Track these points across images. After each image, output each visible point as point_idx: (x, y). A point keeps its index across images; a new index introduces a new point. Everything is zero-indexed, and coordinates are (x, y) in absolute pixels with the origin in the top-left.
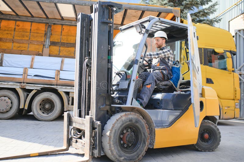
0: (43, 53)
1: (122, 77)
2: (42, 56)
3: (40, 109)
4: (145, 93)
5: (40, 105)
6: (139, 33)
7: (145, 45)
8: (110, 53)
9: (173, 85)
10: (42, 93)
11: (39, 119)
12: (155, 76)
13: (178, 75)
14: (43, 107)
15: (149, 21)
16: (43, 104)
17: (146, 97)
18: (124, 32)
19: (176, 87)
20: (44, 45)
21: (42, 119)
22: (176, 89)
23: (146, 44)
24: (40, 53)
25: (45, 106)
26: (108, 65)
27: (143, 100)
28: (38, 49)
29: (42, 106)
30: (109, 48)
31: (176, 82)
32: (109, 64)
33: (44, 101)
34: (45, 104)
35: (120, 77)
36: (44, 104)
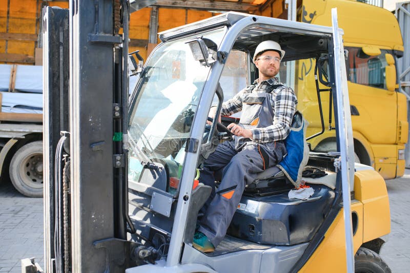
0: (35, 56)
1: (157, 177)
2: (34, 64)
3: (28, 174)
4: (220, 214)
5: (28, 165)
6: (201, 61)
7: (217, 92)
8: (120, 124)
9: (288, 176)
10: (29, 144)
11: (25, 194)
12: (246, 166)
13: (299, 152)
14: (32, 169)
15: (229, 26)
16: (32, 164)
17: (220, 224)
18: (169, 45)
19: (295, 180)
20: (36, 42)
21: (31, 193)
22: (294, 184)
23: (220, 91)
24: (29, 57)
25: (37, 167)
26: (115, 160)
27: (214, 232)
28: (26, 51)
29: (32, 167)
30: (117, 114)
31: (294, 168)
32: (118, 157)
33: (34, 159)
34: (36, 164)
35: (155, 177)
36: (34, 163)
